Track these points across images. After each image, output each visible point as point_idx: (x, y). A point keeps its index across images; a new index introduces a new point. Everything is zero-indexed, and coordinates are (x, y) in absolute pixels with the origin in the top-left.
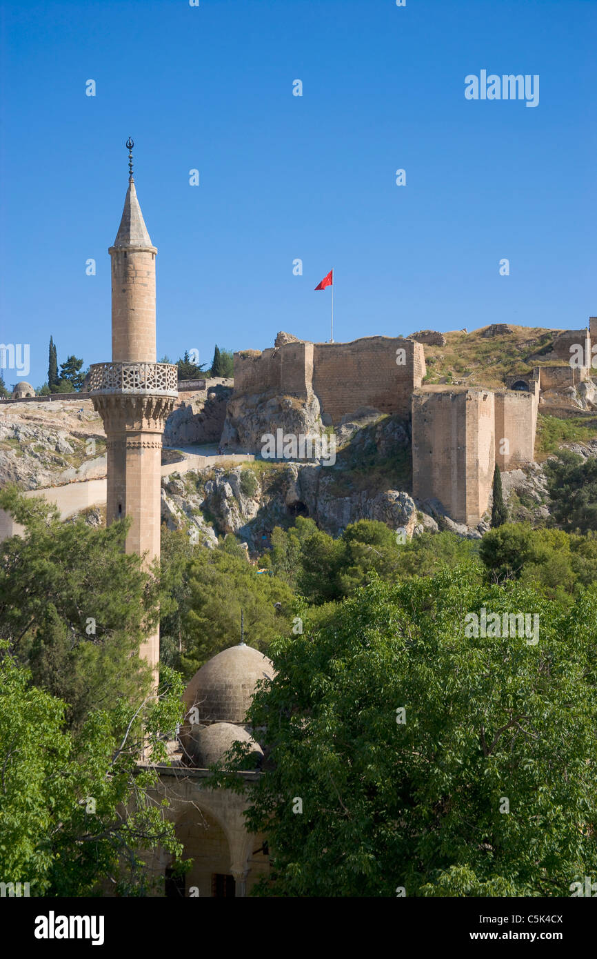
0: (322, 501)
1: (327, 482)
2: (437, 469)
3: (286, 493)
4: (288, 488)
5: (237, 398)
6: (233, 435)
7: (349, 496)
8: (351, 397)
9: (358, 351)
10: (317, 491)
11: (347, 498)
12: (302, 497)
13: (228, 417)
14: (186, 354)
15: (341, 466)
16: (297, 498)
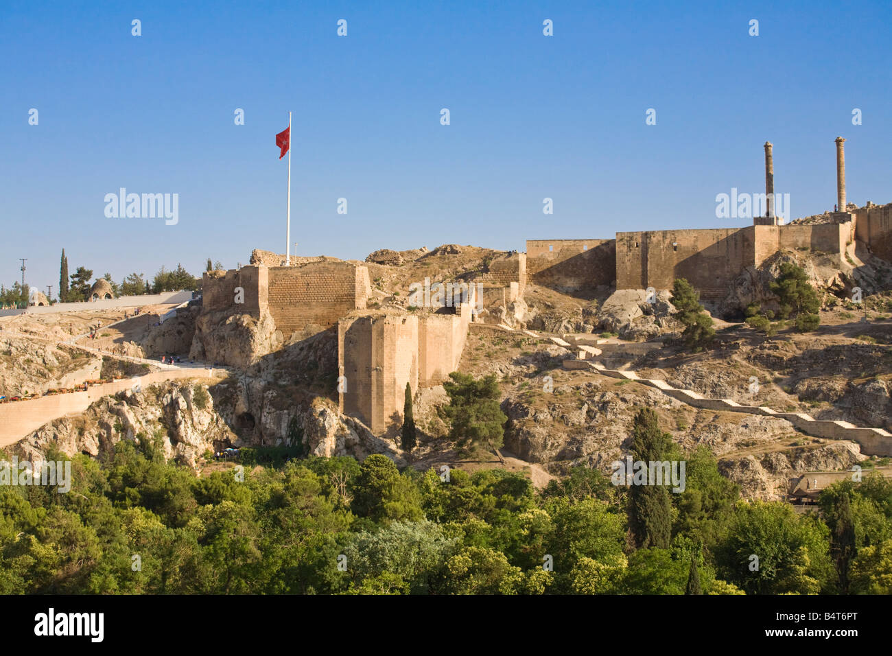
0: (265, 414)
1: (270, 396)
2: (361, 387)
3: (236, 405)
4: (237, 402)
5: (205, 315)
6: (200, 349)
7: (287, 409)
8: (301, 316)
9: (307, 273)
10: (262, 404)
11: (286, 411)
12: (250, 408)
13: (197, 332)
14: (179, 266)
15: (284, 381)
16: (245, 410)
